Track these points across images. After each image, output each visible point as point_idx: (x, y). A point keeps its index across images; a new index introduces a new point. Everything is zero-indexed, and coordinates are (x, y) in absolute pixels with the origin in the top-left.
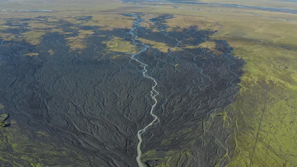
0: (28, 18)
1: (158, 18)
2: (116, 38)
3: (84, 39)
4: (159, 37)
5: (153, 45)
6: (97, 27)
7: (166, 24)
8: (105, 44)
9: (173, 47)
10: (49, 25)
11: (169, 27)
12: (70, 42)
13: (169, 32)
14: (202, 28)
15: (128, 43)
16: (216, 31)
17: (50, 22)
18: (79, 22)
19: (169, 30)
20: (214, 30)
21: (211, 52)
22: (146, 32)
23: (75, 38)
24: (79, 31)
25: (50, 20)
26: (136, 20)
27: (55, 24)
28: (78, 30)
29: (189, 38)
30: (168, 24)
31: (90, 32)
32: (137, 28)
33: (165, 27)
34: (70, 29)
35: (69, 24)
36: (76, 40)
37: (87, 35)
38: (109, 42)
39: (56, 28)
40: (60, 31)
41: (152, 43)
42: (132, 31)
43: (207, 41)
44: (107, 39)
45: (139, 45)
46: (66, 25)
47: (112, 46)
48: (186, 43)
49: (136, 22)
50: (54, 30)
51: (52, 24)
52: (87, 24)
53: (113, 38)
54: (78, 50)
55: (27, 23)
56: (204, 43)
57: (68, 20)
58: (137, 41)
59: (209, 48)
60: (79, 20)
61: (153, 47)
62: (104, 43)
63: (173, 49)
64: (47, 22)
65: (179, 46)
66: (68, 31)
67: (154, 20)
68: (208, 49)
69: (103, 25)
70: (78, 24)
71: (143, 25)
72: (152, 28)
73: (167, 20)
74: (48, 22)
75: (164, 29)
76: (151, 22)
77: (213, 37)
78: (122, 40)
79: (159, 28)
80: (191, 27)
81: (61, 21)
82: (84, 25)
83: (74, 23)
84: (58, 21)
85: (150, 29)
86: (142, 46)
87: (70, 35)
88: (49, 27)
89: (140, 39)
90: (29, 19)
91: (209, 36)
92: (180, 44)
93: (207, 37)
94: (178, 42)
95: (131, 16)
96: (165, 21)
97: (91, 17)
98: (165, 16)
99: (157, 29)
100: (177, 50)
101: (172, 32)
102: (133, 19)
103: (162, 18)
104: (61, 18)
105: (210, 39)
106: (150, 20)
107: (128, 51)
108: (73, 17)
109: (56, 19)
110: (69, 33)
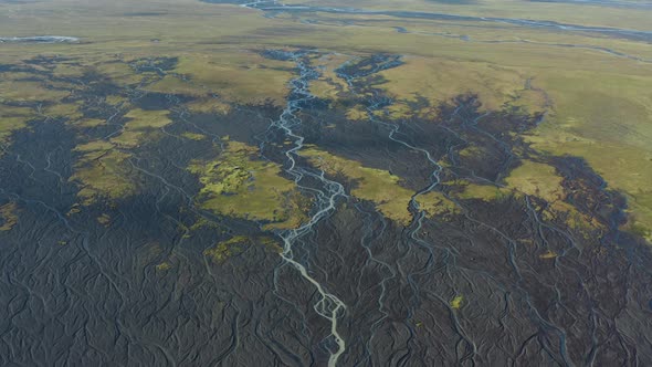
1: (361, 64)
2: (236, 146)
3: (133, 149)
4: (371, 143)
5: (355, 183)
6: (185, 98)
7: (382, 86)
8: (197, 176)
9: (424, 190)
10: (50, 87)
11: (394, 101)
12: (89, 165)
13: (399, 121)
14: (491, 103)
15: (273, 169)
16: (539, 117)
17: (56, 79)
18: (138, 78)
19: (397, 111)
20: (531, 112)
21: (560, 218)
22: (333, 121)
23: (107, 146)
24: (128, 115)
25: (61, 70)
26: (298, 71)
27: (70, 85)
28: (126, 110)
29: (464, 146)
30: (393, 89)
31: (159, 120)
32: (301, 104)
33: (384, 102)
34: (104, 105)
35: (108, 87)
36: (108, 152)
37: (149, 129)
38: (210, 167)
39: (65, 100)
40: (69, 111)
41: (352, 169)
42: (286, 117)
43: (527, 163)
44: (206, 151)
45: (311, 181)
46: (95, 85)
47: (218, 188)
48: (461, 169)
49: (297, 78)
50: (57, 110)
51: (62, 84)
52: (155, 88)
53: (226, 145)
56: (520, 169)
57: (111, 70)
58: (303, 163)
59: (545, 195)
60: (141, 70)
61: (359, 194)
62: (194, 169)
63: (427, 204)
64: (48, 80)
65: (440, 188)
66: (94, 115)
67: (347, 72)
68: (544, 204)
70: (133, 87)
71: (320, 90)
73: (385, 73)
74: (51, 77)
75: (381, 107)
76: (341, 82)
77: (538, 140)
78: (254, 158)
80: (459, 98)
81: (89, 76)
82: (147, 90)
83: (120, 83)
84: (80, 74)
86: (320, 185)
87: (93, 133)
88: (49, 95)
89: (312, 153)
91: (527, 139)
92: (442, 175)
93: (521, 142)
94: (436, 167)
95: (284, 59)
96: (380, 77)
97: (175, 60)
98: (379, 59)
99: (360, 110)
100: (441, 209)
101: (408, 121)
102: (289, 70)
103: (369, 67)
104: (91, 64)
105: (534, 152)
106: (338, 71)
107: (270, 216)
108: (125, 60)
109: (77, 68)
110: (94, 123)
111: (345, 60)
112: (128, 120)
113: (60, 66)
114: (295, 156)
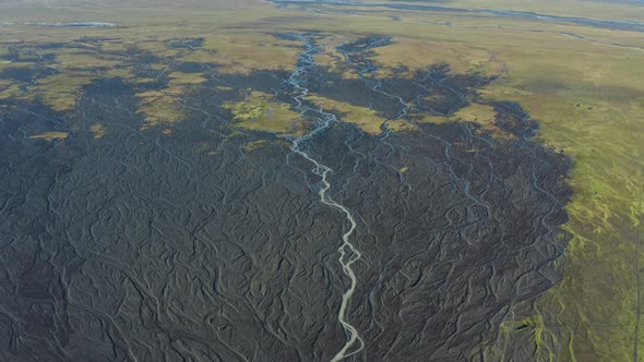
0: (57, 41)
1: (357, 43)
2: (256, 94)
3: (179, 96)
4: (359, 92)
5: (344, 115)
6: (213, 66)
7: (374, 58)
8: (230, 110)
9: (394, 118)
10: (103, 58)
11: (381, 67)
12: (148, 104)
13: (382, 80)
14: (458, 69)
15: (285, 107)
16: (493, 78)
17: (105, 53)
18: (173, 52)
19: (382, 74)
20: (489, 75)
21: (487, 134)
22: (330, 79)
23: (159, 94)
24: (171, 75)
25: (106, 46)
26: (305, 48)
27: (119, 57)
28: (170, 72)
29: (429, 94)
30: (380, 60)
31: (197, 79)
32: (308, 70)
33: (372, 67)
34: (150, 70)
35: (150, 58)
36: (160, 97)
37: (189, 85)
38: (239, 105)
39: (117, 67)
40: (126, 74)
41: (342, 107)
42: (294, 77)
43: (474, 105)
44: (234, 96)
45: (312, 112)
46: (140, 58)
47: (246, 116)
48: (422, 108)
49: (304, 53)
50: (113, 73)
51: (112, 56)
52: (190, 59)
53: (249, 94)
54: (163, 125)
55: (53, 55)
56: (467, 108)
57: (150, 47)
58: (307, 103)
59: (481, 121)
60: (174, 46)
61: (347, 120)
62: (227, 107)
63: (395, 126)
64: (98, 52)
65: (406, 117)
66: (145, 76)
67: (346, 48)
68: (478, 126)
69: (229, 62)
70: (170, 58)
71: (321, 60)
72: (343, 69)
73: (376, 50)
74: (101, 52)
75: (370, 71)
76: (340, 55)
77: (487, 92)
78: (270, 100)
79: (358, 70)
80: (433, 67)
81: (131, 51)
82: (182, 60)
83: (160, 55)
84: (125, 49)
85: (338, 71)
86: (319, 115)
87: (148, 87)
88: (103, 63)
89: (314, 98)
90: (60, 45)
91: (479, 91)
92: (408, 111)
93: (474, 93)
94: (405, 106)
95: (293, 39)
96: (373, 52)
97: (202, 40)
98: (372, 40)
99: (353, 73)
100: (404, 128)
101: (389, 80)
102: (297, 47)
103: (364, 45)
104: (132, 42)
105: (481, 99)
106: (338, 48)
107: (284, 131)
108: (161, 39)
109: (120, 45)
110: (146, 80)
111: (343, 40)
112: (171, 78)
113: (106, 44)
114: (301, 99)
